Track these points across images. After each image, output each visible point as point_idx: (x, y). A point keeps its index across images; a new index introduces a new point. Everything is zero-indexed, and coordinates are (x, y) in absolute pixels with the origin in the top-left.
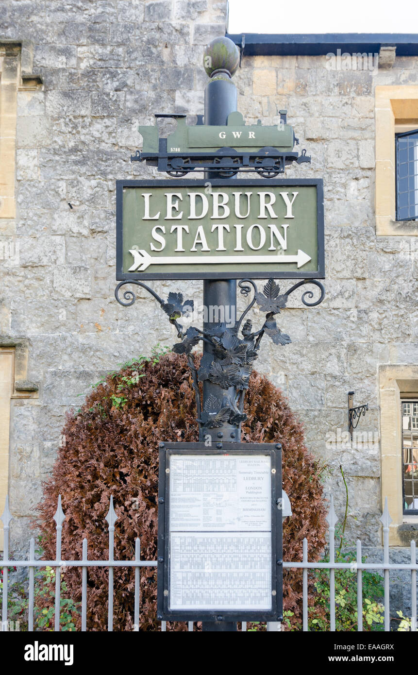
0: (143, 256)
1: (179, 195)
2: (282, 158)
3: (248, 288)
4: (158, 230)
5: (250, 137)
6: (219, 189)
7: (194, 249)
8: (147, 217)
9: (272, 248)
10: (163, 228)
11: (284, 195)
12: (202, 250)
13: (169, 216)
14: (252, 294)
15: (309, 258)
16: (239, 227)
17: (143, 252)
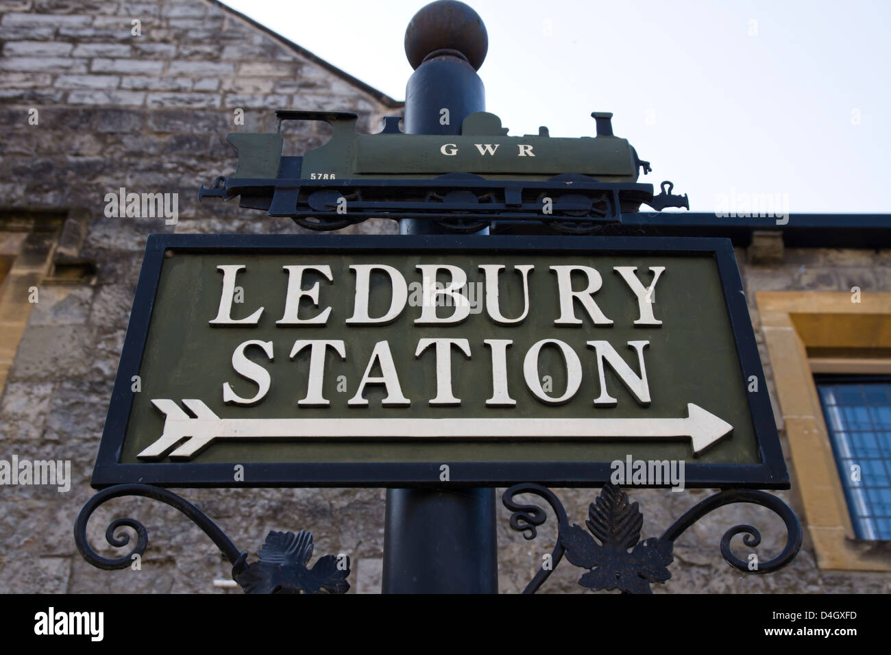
0: (192, 415)
1: (326, 270)
2: (610, 194)
3: (534, 510)
4: (254, 353)
5: (522, 154)
6: (440, 259)
7: (358, 399)
8: (224, 317)
9: (605, 398)
10: (268, 347)
11: (627, 273)
12: (385, 401)
13: (291, 315)
14: (548, 532)
15: (723, 427)
16: (499, 347)
17: (196, 405)
